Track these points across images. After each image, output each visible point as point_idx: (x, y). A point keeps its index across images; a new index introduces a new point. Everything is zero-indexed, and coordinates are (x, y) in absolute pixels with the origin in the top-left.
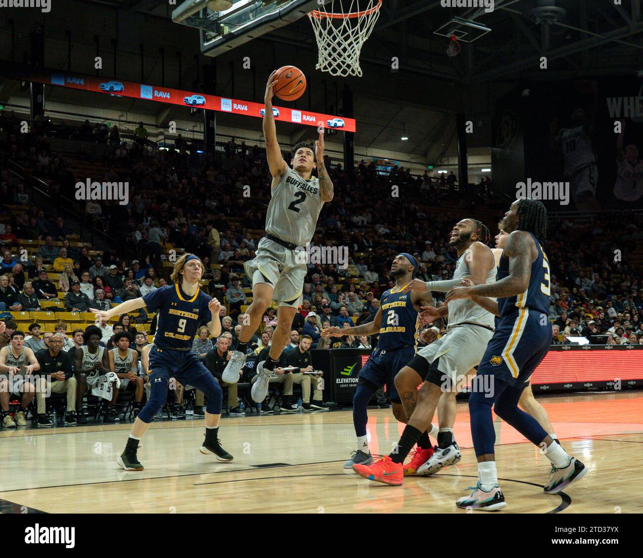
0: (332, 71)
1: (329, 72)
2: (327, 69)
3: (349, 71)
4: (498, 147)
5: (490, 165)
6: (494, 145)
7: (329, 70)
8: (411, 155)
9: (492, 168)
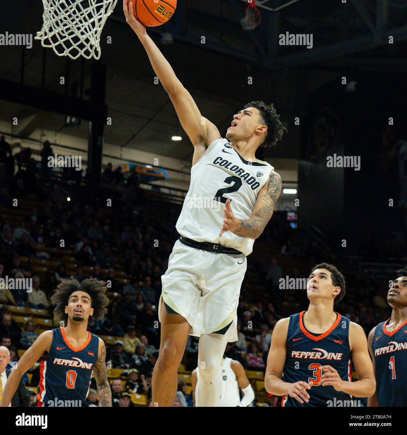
0: (57, 47)
1: (52, 48)
2: (50, 44)
3: (82, 52)
4: (308, 160)
5: (296, 185)
6: (302, 157)
7: (53, 46)
8: (184, 162)
9: (299, 189)
